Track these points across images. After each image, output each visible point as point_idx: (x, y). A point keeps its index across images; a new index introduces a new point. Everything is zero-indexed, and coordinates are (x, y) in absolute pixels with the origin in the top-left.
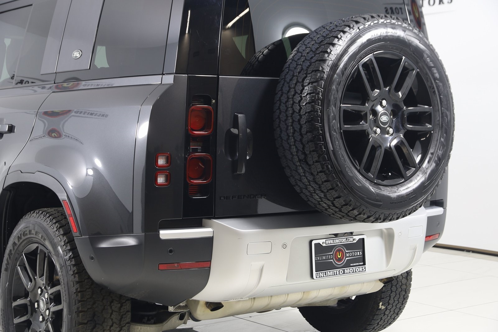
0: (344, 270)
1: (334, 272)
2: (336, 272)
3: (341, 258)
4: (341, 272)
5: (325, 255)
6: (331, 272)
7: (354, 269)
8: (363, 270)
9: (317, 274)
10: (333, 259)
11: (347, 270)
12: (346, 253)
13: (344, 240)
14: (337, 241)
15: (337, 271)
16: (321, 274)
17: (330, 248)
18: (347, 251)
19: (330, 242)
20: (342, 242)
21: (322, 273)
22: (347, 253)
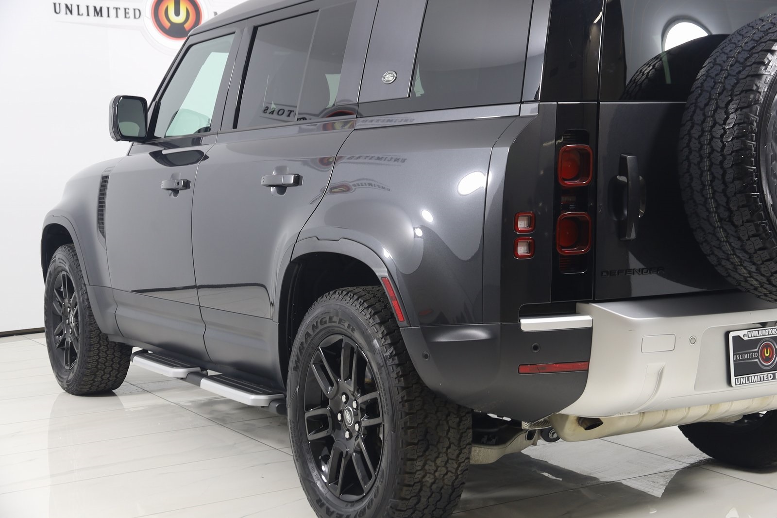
0: (774, 375)
1: (760, 377)
2: (763, 377)
3: (770, 357)
4: (771, 377)
5: (748, 353)
6: (756, 377)
10: (758, 358)
13: (773, 331)
14: (764, 333)
15: (765, 375)
16: (742, 379)
17: (754, 343)
19: (754, 334)
20: (770, 335)
21: (743, 378)
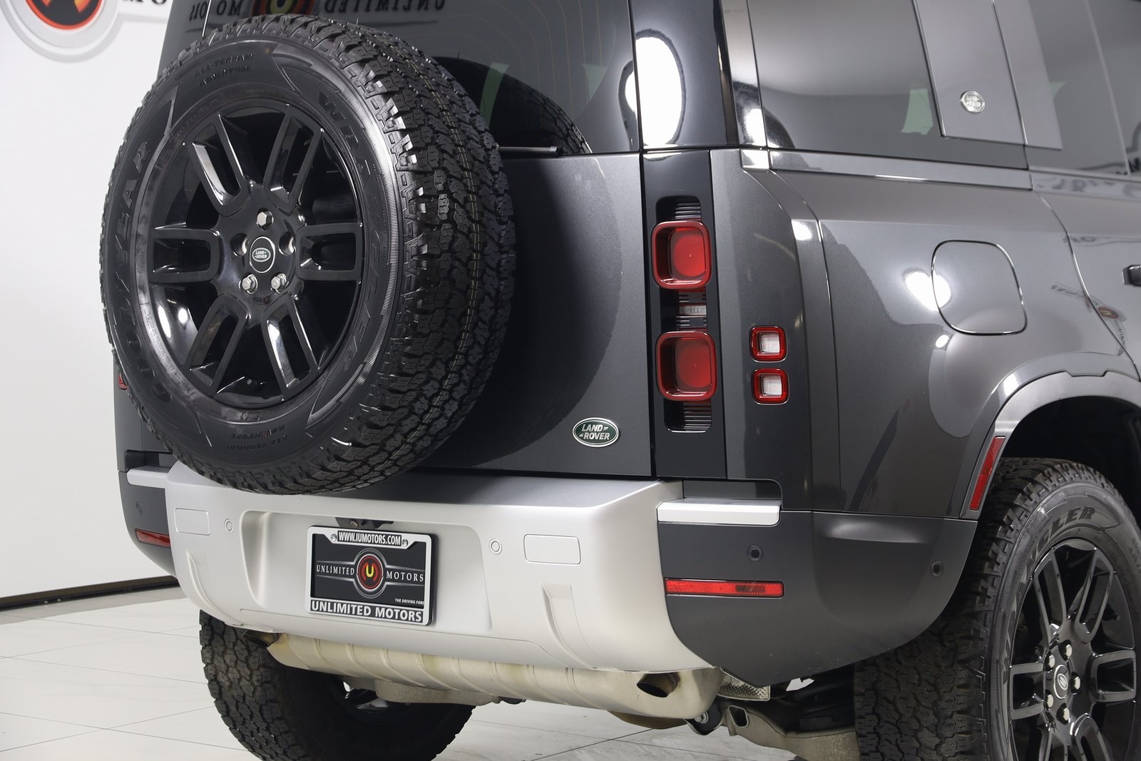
0: (373, 609)
1: (351, 608)
2: (356, 608)
3: (374, 579)
4: (367, 612)
5: (339, 565)
6: (345, 605)
7: (397, 611)
8: (416, 618)
9: (313, 602)
10: (354, 577)
11: (381, 610)
12: (386, 570)
13: (380, 538)
14: (364, 538)
15: (358, 607)
16: (321, 603)
18: (388, 566)
19: (349, 538)
20: (375, 543)
21: (324, 602)
22: (390, 570)
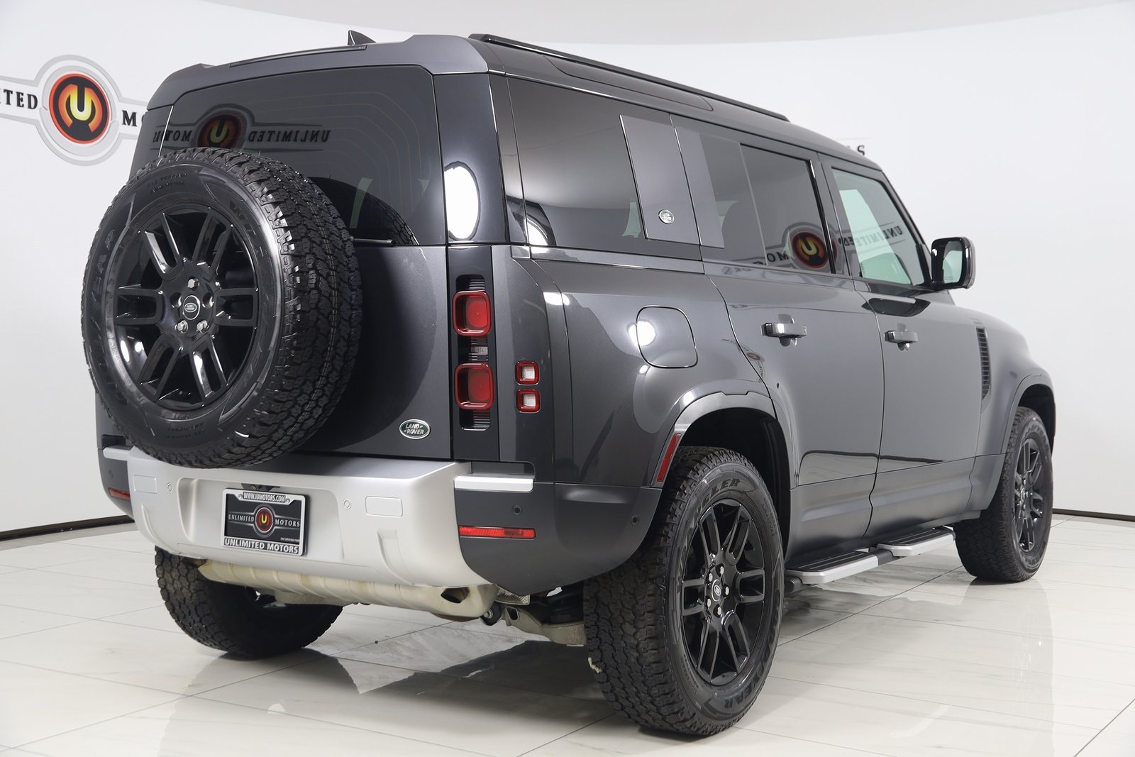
0: (266, 544)
1: (251, 544)
2: (255, 544)
3: (267, 525)
4: (262, 546)
5: (244, 515)
6: (247, 542)
7: (282, 546)
8: (294, 551)
9: (226, 539)
10: (253, 523)
11: (271, 545)
12: (275, 519)
13: (271, 497)
14: (261, 497)
16: (231, 540)
17: (250, 506)
18: (276, 516)
19: (250, 496)
20: (267, 501)
21: (233, 539)
22: (277, 519)
